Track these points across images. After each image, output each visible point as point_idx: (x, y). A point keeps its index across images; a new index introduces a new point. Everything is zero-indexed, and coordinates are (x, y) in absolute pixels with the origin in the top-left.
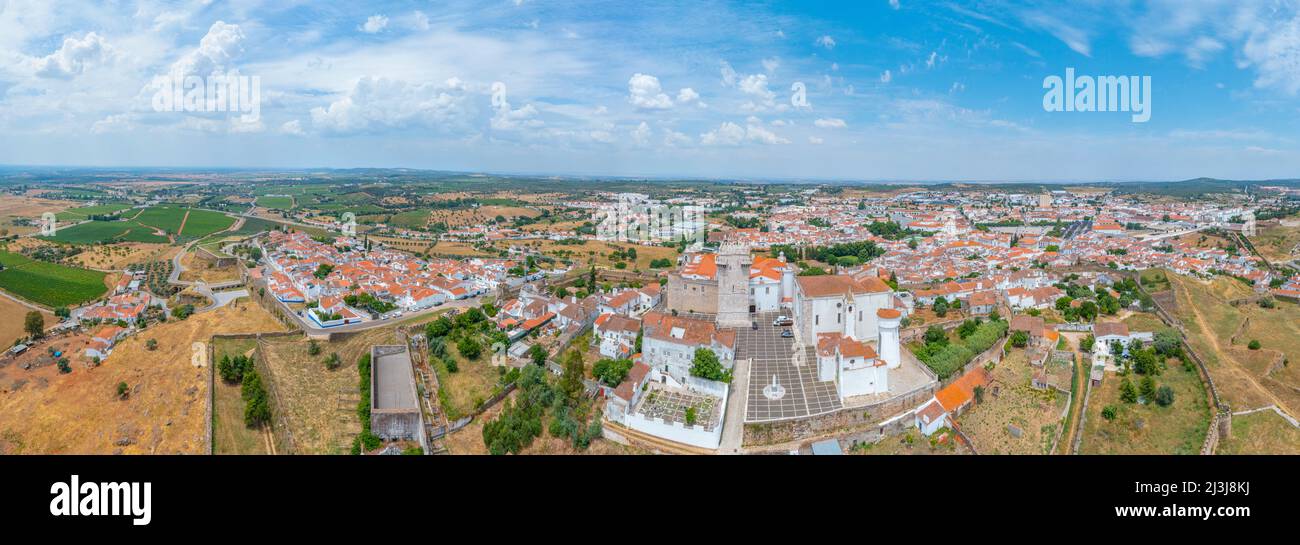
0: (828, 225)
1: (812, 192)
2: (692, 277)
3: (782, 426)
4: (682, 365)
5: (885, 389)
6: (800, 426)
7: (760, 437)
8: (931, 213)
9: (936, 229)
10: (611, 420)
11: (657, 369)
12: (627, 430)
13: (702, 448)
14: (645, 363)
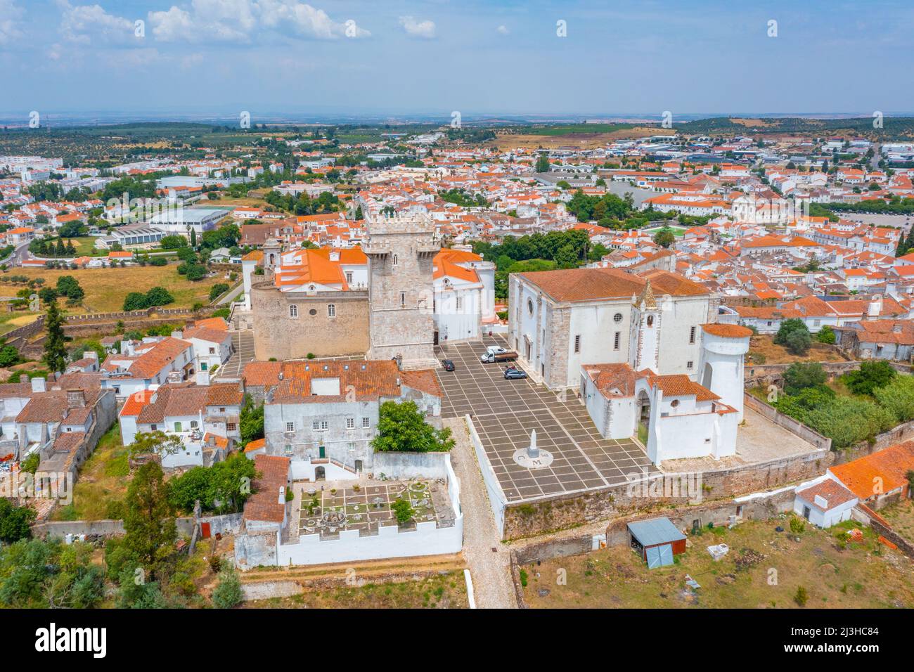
0: (482, 202)
1: (431, 139)
2: (305, 288)
3: (568, 503)
4: (352, 439)
5: (730, 451)
6: (597, 501)
7: (532, 524)
8: (694, 179)
9: (711, 211)
10: (248, 568)
11: (302, 458)
12: (287, 571)
13: (435, 556)
14: (274, 454)
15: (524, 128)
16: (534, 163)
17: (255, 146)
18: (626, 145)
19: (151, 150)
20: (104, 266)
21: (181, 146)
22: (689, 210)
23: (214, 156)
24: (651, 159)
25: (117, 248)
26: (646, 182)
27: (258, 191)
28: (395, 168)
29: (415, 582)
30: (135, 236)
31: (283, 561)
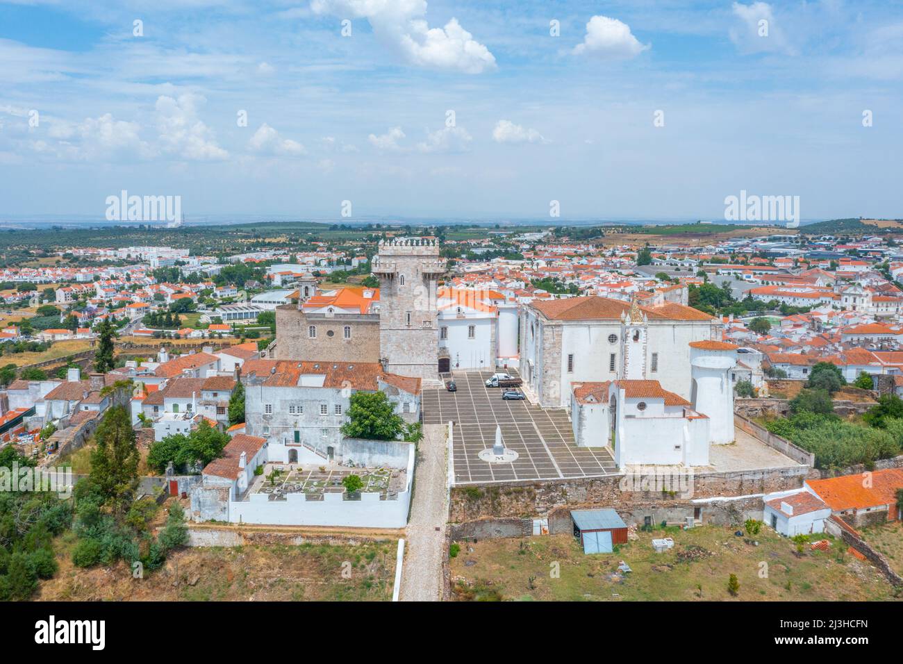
2: (324, 310)
3: (517, 491)
6: (549, 493)
7: (479, 508)
8: (807, 273)
9: (817, 302)
10: (201, 520)
11: (279, 440)
12: (236, 526)
13: (378, 528)
14: (253, 435)
15: (636, 229)
16: (636, 258)
17: (366, 241)
18: (740, 243)
19: (269, 243)
20: (203, 337)
21: (297, 241)
22: (794, 300)
23: (325, 249)
24: (764, 254)
25: (218, 321)
26: (752, 276)
27: (357, 277)
28: (494, 260)
29: (351, 546)
30: (235, 312)
31: (234, 518)
